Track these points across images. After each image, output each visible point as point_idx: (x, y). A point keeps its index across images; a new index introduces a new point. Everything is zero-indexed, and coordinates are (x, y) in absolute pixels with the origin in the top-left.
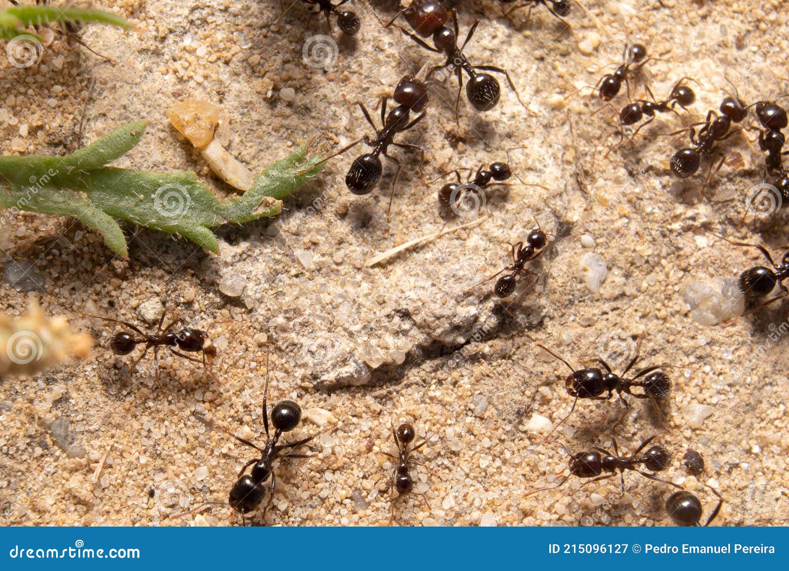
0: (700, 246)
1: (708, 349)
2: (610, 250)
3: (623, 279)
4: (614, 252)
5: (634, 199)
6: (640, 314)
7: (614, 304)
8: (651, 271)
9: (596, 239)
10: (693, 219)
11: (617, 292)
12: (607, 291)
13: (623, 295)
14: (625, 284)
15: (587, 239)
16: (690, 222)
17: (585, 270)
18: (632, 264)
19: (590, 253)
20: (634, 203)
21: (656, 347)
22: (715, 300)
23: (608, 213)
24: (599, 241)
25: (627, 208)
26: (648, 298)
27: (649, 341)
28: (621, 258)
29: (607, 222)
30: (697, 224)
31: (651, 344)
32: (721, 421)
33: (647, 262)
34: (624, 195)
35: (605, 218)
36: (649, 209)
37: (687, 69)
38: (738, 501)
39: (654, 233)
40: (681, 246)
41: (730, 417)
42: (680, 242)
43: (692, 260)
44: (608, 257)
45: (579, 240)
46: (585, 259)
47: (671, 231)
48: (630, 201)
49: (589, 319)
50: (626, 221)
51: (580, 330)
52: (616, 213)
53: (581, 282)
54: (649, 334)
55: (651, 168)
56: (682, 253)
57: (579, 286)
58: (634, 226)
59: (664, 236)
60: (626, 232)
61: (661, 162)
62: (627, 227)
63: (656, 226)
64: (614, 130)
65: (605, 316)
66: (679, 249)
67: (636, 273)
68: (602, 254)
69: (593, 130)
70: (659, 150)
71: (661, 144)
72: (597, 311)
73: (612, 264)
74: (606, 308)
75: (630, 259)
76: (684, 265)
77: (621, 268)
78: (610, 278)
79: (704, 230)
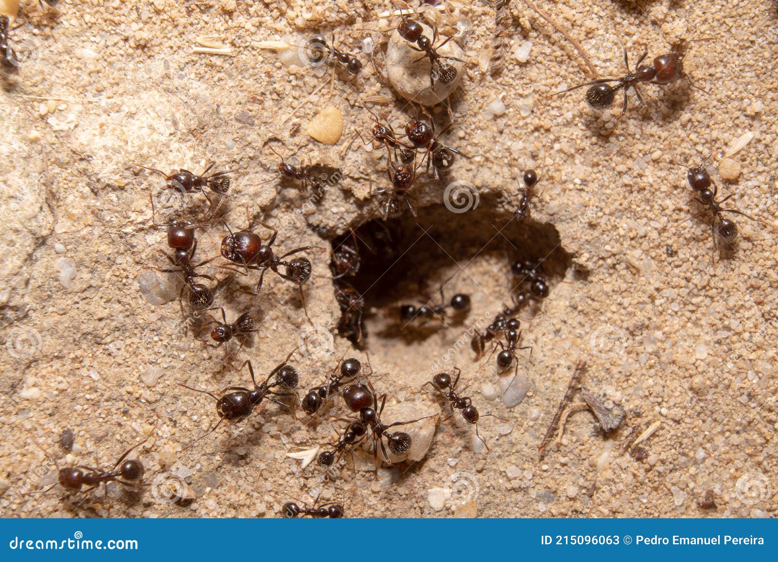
0: (150, 243)
1: (159, 323)
2: (78, 253)
3: (90, 275)
4: (81, 255)
5: (97, 211)
6: (104, 300)
7: (83, 295)
9: (66, 246)
10: (143, 223)
11: (85, 285)
12: (78, 286)
13: (90, 286)
14: (91, 278)
15: (59, 247)
16: (141, 226)
17: (58, 272)
18: (96, 262)
19: (63, 258)
20: (97, 214)
21: (118, 325)
22: (162, 287)
23: (76, 224)
24: (68, 247)
25: (90, 218)
26: (111, 286)
27: (113, 320)
28: (87, 259)
29: (74, 232)
30: (146, 226)
31: (114, 323)
32: (172, 379)
33: (109, 259)
34: (89, 207)
35: (73, 229)
36: (108, 218)
37: (136, 101)
38: (187, 440)
39: (112, 235)
40: (135, 244)
41: (179, 376)
42: (134, 241)
43: (143, 256)
44: (77, 259)
45: (53, 248)
46: (59, 263)
47: (126, 234)
48: (93, 212)
49: (63, 309)
50: (90, 228)
51: (57, 318)
52: (82, 223)
53: (57, 280)
54: (112, 315)
55: (108, 185)
56: (135, 250)
57: (55, 283)
58: (97, 231)
59: (121, 237)
60: (91, 237)
61: (116, 181)
62: (91, 233)
63: (114, 231)
64: (79, 157)
65: (77, 306)
66: (133, 247)
67: (100, 268)
68: (72, 257)
69: (63, 157)
70: (114, 172)
71: (115, 167)
72: (69, 302)
73: (80, 264)
74: (76, 299)
75: (94, 259)
76: (137, 260)
77: (87, 267)
78: (79, 275)
79: (152, 230)
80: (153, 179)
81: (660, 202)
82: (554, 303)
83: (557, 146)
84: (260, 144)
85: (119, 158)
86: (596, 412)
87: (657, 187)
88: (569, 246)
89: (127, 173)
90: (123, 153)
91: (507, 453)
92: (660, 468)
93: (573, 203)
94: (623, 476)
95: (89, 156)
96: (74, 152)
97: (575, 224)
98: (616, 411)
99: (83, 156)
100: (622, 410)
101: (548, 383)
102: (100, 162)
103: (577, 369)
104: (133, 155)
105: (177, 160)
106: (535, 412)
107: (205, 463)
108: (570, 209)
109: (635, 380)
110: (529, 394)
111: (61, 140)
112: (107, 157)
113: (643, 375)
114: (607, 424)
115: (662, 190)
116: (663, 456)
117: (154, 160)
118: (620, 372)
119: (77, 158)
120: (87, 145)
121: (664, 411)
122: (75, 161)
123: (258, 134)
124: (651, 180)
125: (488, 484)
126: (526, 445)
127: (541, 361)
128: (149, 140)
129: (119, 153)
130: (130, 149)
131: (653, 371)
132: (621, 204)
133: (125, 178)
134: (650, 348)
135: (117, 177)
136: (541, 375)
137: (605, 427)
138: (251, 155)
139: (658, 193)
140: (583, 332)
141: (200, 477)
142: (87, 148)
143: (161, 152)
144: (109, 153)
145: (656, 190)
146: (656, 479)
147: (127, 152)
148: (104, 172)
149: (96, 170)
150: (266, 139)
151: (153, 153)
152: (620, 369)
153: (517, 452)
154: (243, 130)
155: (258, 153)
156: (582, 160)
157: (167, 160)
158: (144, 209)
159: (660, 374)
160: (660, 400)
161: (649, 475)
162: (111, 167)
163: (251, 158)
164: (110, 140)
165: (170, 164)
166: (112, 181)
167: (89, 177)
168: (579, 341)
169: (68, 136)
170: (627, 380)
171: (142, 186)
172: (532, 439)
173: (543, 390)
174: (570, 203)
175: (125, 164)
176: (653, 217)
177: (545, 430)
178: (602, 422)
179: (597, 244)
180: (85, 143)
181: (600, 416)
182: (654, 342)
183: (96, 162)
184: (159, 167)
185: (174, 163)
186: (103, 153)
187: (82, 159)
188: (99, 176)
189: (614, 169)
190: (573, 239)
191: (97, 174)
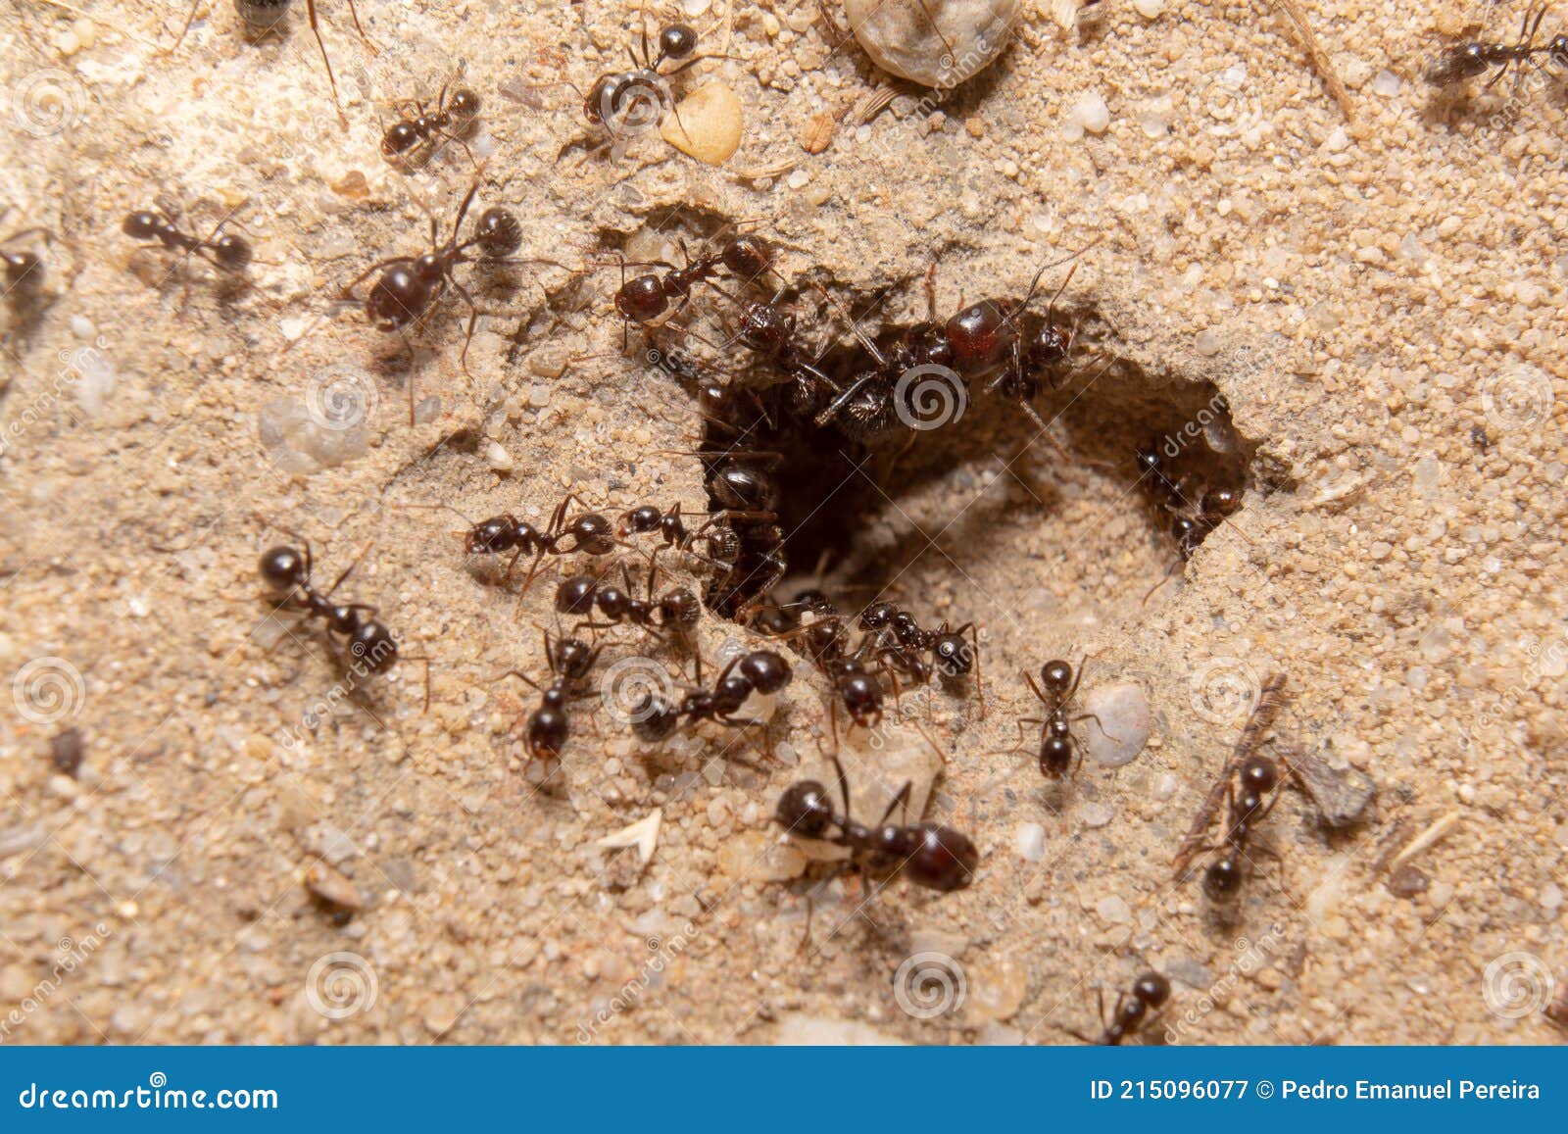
0: (290, 338)
1: (300, 515)
2: (124, 344)
3: (146, 395)
4: (130, 347)
6: (177, 455)
7: (130, 436)
8: (201, 382)
9: (97, 323)
10: (277, 288)
11: (135, 415)
12: (118, 414)
13: (146, 420)
14: (151, 403)
15: (82, 324)
16: (273, 295)
18: (166, 368)
20: (173, 264)
21: (205, 512)
22: (311, 430)
23: (123, 280)
24: (103, 327)
25: (158, 272)
26: (194, 427)
27: (193, 501)
28: (144, 357)
29: (119, 294)
30: (284, 298)
31: (196, 508)
33: (193, 365)
35: (118, 288)
39: (206, 314)
40: (255, 337)
42: (255, 330)
43: (273, 362)
44: (121, 355)
45: (67, 325)
47: (237, 311)
48: (164, 261)
49: (82, 463)
50: (156, 293)
51: (65, 481)
52: (137, 280)
53: (70, 399)
54: (192, 489)
56: (256, 349)
57: (67, 406)
58: (171, 304)
59: (225, 320)
61: (220, 191)
64: (142, 139)
65: (113, 458)
66: (251, 343)
67: (173, 383)
68: (109, 350)
69: (108, 140)
70: (219, 172)
71: (223, 161)
72: (97, 449)
73: (125, 366)
74: (113, 443)
75: (160, 359)
76: (258, 371)
77: (142, 375)
78: (123, 391)
79: (296, 308)
80: (309, 193)
81: (1457, 332)
82: (1214, 554)
83: (1224, 206)
84: (551, 148)
85: (235, 141)
86: (1309, 782)
87: (1452, 298)
88: (1251, 424)
89: (247, 175)
90: (241, 130)
91: (1099, 869)
92: (1456, 916)
93: (1261, 329)
94: (1371, 933)
95: (164, 138)
96: (132, 129)
97: (1265, 375)
98: (1355, 781)
99: (150, 138)
100: (1369, 781)
101: (1198, 727)
102: (188, 150)
103: (1264, 691)
104: (265, 133)
105: (362, 154)
106: (1166, 781)
107: (388, 836)
108: (1254, 343)
109: (1400, 725)
110: (1153, 742)
111: (104, 104)
112: (205, 141)
113: (1418, 714)
114: (1334, 805)
115: (1463, 304)
116: (1465, 889)
117: (310, 150)
118: (1365, 708)
119: (136, 140)
120: (162, 114)
121: (1467, 791)
122: (132, 149)
123: (550, 128)
124: (1437, 282)
125: (1053, 932)
126: (1144, 853)
127: (1183, 680)
128: (302, 107)
129: (233, 130)
130: (257, 121)
131: (1440, 705)
132: (1368, 337)
133: (242, 187)
134: (1435, 653)
135: (225, 183)
136: (1181, 709)
137: (1329, 812)
138: (531, 173)
139: (1453, 313)
140: (1278, 618)
141: (376, 863)
142: (162, 120)
143: (327, 135)
144: (212, 132)
145: (1449, 306)
146: (1449, 942)
147: (250, 127)
148: (195, 170)
149: (179, 165)
150: (566, 139)
151: (308, 132)
152: (1363, 701)
153: (1123, 867)
154: (516, 116)
155: (547, 170)
156: (1282, 236)
157: (340, 152)
158: (282, 257)
159: (1457, 712)
160: (1457, 764)
161: (1432, 932)
162: (215, 160)
163: (530, 179)
164: (212, 107)
165: (345, 161)
166: (213, 193)
167: (160, 183)
168: (1270, 637)
169: (120, 97)
170: (1382, 724)
171: (283, 209)
172: (1157, 841)
173: (1185, 736)
174: (1253, 329)
175: (246, 151)
176: (1442, 365)
177: (1186, 825)
178: (1324, 803)
179: (1315, 422)
180: (157, 110)
181: (1318, 790)
182: (1442, 640)
183: (180, 152)
184: (321, 165)
185: (356, 159)
186: (197, 131)
187: (148, 144)
188: (185, 180)
189: (1353, 257)
190: (1260, 405)
191: (179, 175)
